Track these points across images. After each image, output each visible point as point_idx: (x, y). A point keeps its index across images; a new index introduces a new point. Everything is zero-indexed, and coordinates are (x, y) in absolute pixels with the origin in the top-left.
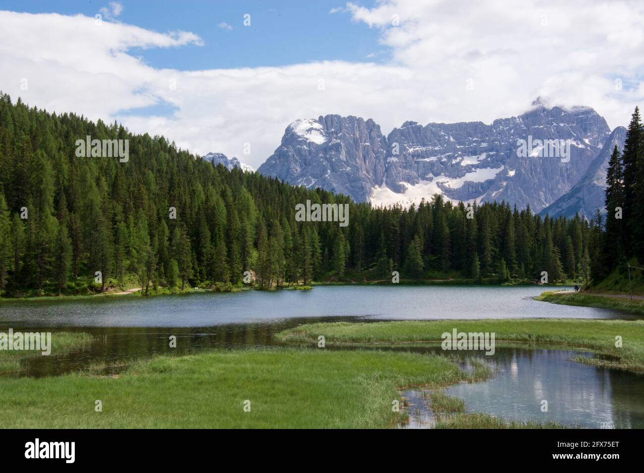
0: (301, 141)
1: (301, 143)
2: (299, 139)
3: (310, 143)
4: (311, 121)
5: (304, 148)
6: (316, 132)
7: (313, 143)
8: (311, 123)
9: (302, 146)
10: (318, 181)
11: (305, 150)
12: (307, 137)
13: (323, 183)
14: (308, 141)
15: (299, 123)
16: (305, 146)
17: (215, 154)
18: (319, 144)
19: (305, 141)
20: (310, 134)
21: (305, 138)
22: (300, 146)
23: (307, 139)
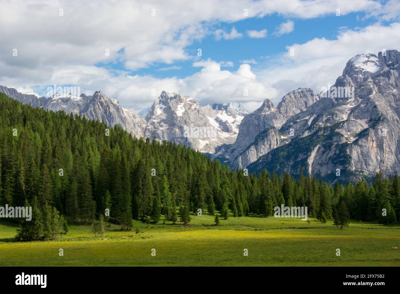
0: (358, 71)
1: (357, 73)
2: (356, 70)
3: (365, 72)
4: (368, 55)
5: (360, 76)
6: (372, 63)
7: (368, 72)
8: (368, 57)
9: (358, 74)
10: (363, 101)
11: (361, 78)
12: (363, 68)
13: (368, 102)
14: (363, 71)
15: (358, 57)
16: (360, 75)
17: (303, 88)
18: (372, 72)
19: (361, 71)
20: (366, 65)
21: (362, 68)
22: (356, 76)
23: (363, 69)
